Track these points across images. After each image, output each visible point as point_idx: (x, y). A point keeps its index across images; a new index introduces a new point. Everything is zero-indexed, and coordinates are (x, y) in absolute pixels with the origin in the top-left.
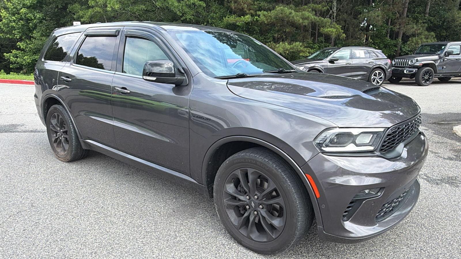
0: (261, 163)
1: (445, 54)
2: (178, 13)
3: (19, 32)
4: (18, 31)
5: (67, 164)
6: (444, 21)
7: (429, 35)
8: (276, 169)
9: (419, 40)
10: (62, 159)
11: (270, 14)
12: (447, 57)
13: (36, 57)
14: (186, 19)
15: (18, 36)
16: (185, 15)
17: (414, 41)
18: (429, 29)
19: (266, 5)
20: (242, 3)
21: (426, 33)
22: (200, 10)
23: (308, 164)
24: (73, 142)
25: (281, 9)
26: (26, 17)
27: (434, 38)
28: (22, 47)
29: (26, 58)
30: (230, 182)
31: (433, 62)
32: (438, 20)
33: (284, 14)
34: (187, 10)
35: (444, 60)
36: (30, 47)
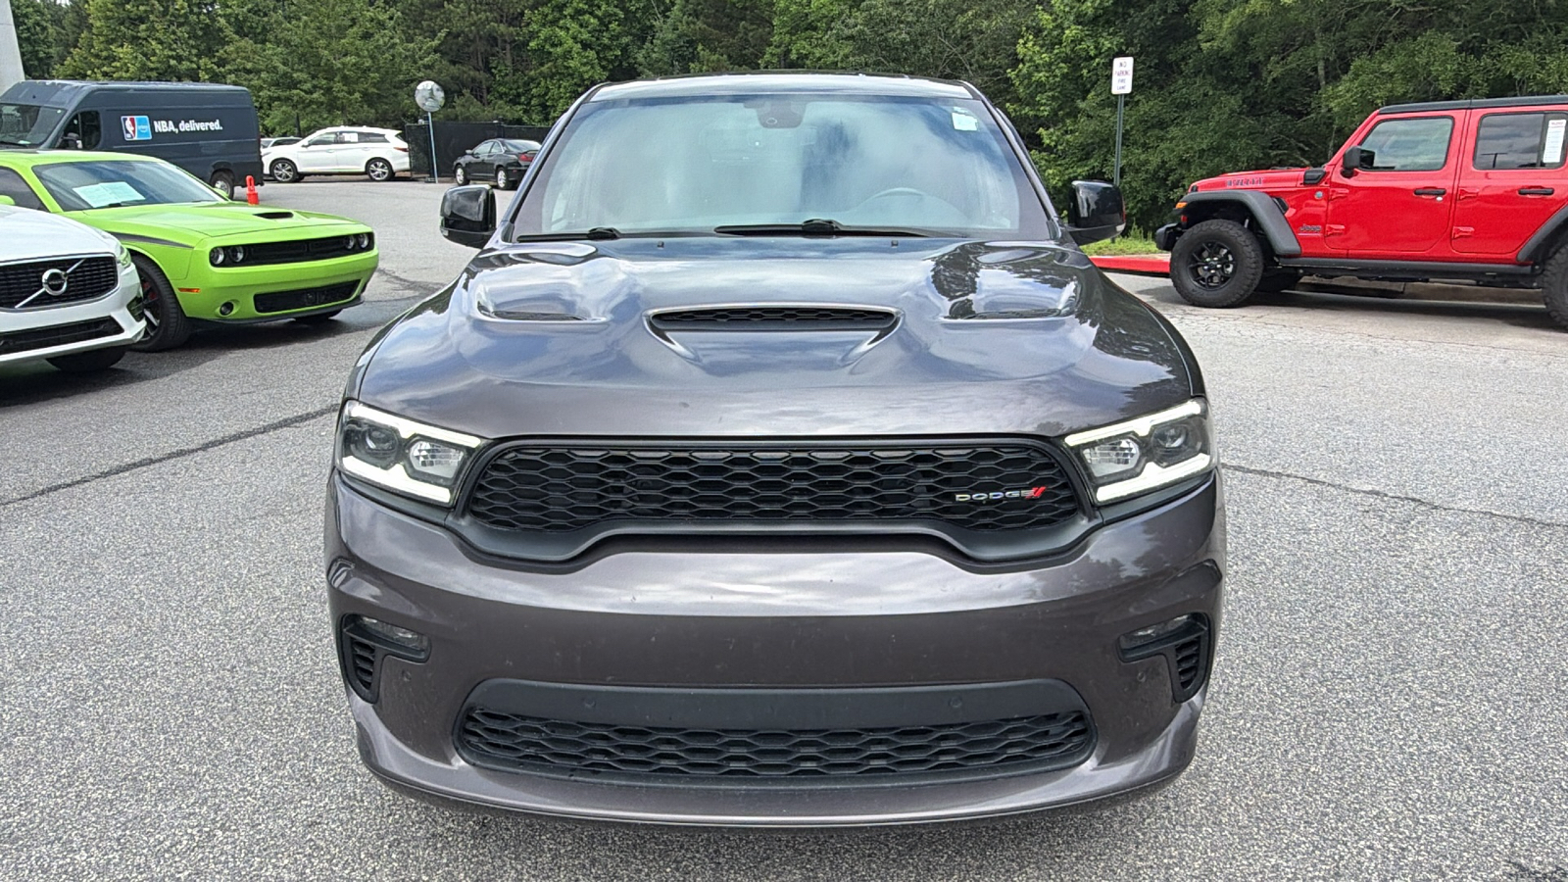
3: (1053, 96)
4: (1050, 94)
13: (1079, 170)
15: (1048, 108)
26: (1075, 52)
28: (1048, 142)
29: (1049, 174)
36: (1068, 142)
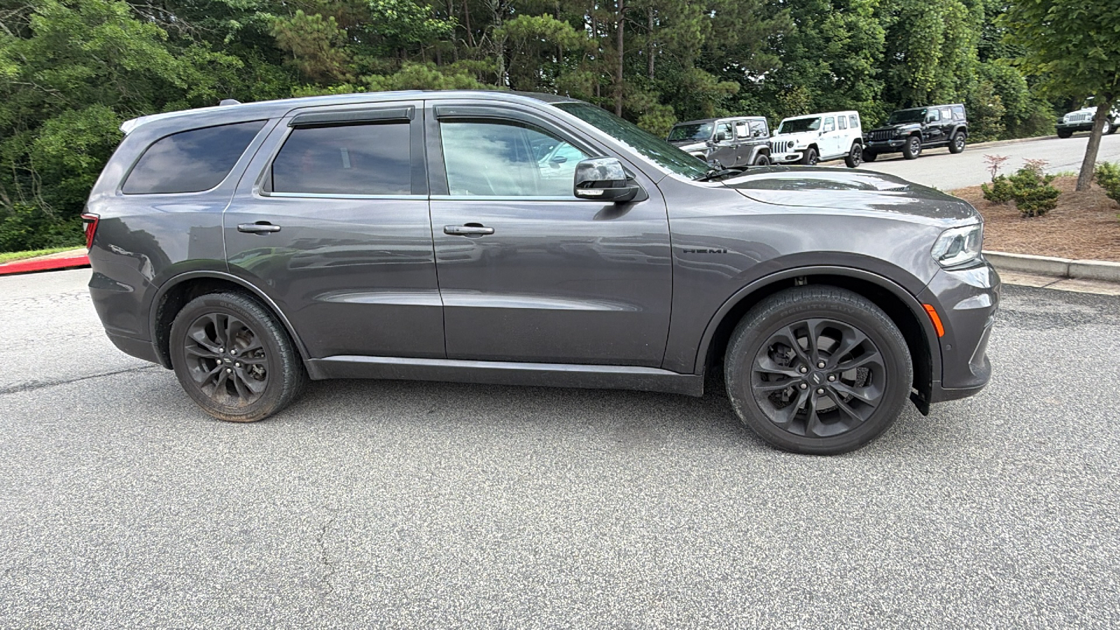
0: (839, 304)
1: (714, 139)
2: (178, 83)
5: (262, 427)
6: (679, 85)
7: (666, 110)
8: (867, 309)
9: (654, 120)
10: (244, 417)
11: (391, 82)
12: (719, 145)
14: (200, 96)
16: (194, 87)
17: (648, 122)
18: (664, 101)
19: (377, 62)
20: (327, 58)
21: (660, 107)
22: (228, 74)
23: (928, 289)
24: (284, 371)
25: (415, 70)
27: (673, 115)
30: (762, 355)
31: (701, 153)
32: (671, 85)
33: (422, 81)
34: (198, 75)
35: (714, 149)
